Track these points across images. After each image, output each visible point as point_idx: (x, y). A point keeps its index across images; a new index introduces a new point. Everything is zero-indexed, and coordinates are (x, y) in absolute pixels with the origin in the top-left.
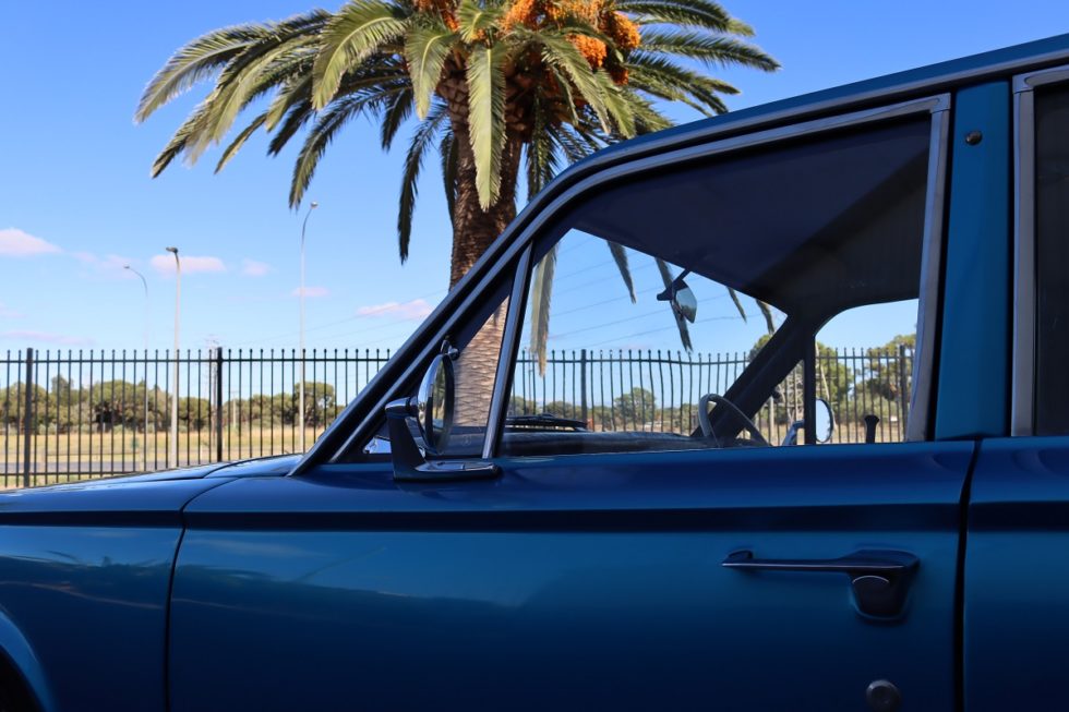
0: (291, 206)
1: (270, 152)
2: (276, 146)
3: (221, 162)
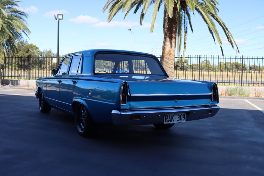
0: (140, 24)
1: (134, 13)
2: (135, 12)
3: (125, 17)
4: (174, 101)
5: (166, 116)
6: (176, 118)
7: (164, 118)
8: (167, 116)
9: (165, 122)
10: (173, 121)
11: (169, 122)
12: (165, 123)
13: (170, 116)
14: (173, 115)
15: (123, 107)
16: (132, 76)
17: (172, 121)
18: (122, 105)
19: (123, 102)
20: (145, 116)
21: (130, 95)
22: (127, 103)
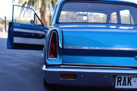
4: (133, 58)
5: (118, 78)
6: (135, 81)
7: (115, 80)
8: (121, 78)
9: (118, 85)
10: (131, 85)
11: (123, 85)
12: (117, 87)
13: (125, 78)
14: (131, 78)
15: (49, 62)
16: (109, 26)
17: (128, 85)
18: (49, 59)
19: (52, 55)
20: (82, 76)
21: (62, 47)
22: (58, 56)
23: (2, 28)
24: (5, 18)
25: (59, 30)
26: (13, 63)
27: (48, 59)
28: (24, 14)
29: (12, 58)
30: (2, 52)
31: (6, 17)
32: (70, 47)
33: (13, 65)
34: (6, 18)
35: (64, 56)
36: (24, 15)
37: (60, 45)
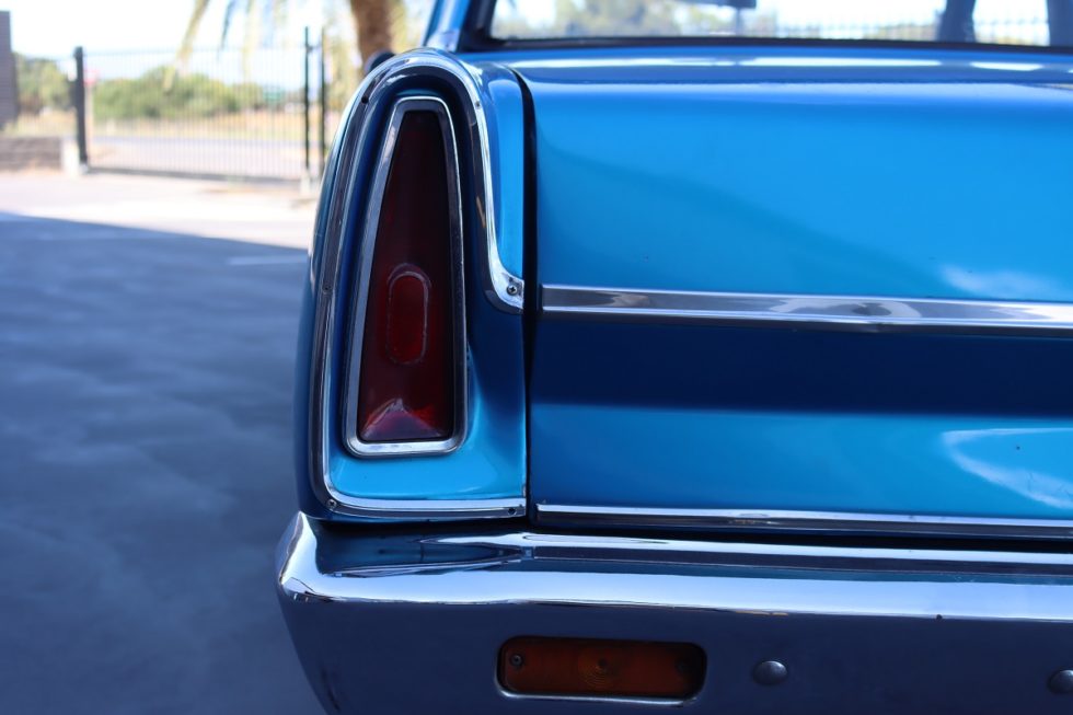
18: (356, 445)
19: (397, 406)
20: (780, 665)
21: (518, 302)
22: (477, 416)
23: (57, 143)
24: (79, 56)
25: (483, 89)
26: (96, 435)
27: (341, 447)
28: (227, 23)
29: (93, 386)
30: (15, 337)
31: (85, 51)
32: (624, 303)
33: (84, 455)
34: (88, 62)
35: (545, 414)
36: (225, 33)
37: (501, 277)
